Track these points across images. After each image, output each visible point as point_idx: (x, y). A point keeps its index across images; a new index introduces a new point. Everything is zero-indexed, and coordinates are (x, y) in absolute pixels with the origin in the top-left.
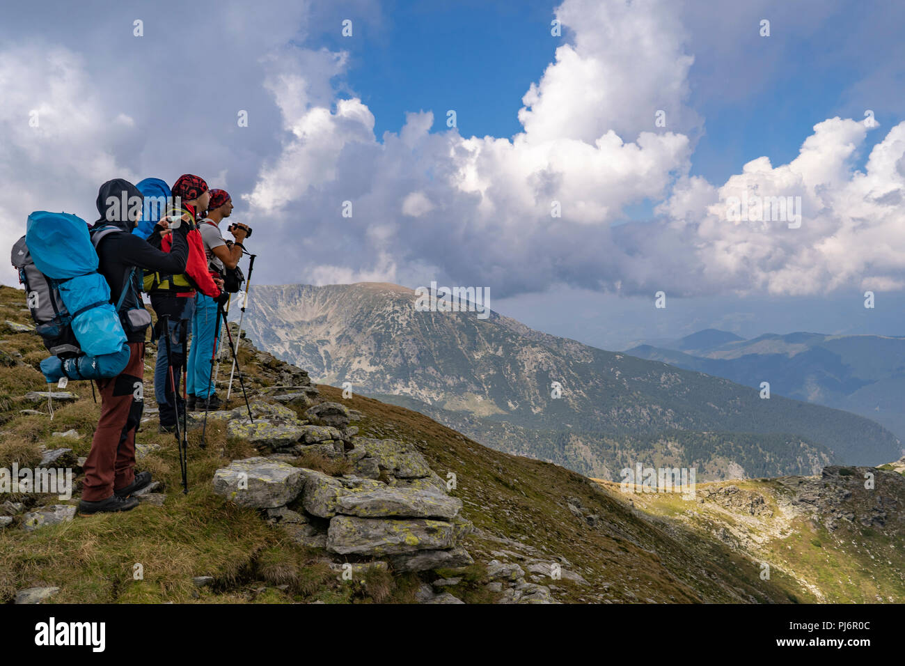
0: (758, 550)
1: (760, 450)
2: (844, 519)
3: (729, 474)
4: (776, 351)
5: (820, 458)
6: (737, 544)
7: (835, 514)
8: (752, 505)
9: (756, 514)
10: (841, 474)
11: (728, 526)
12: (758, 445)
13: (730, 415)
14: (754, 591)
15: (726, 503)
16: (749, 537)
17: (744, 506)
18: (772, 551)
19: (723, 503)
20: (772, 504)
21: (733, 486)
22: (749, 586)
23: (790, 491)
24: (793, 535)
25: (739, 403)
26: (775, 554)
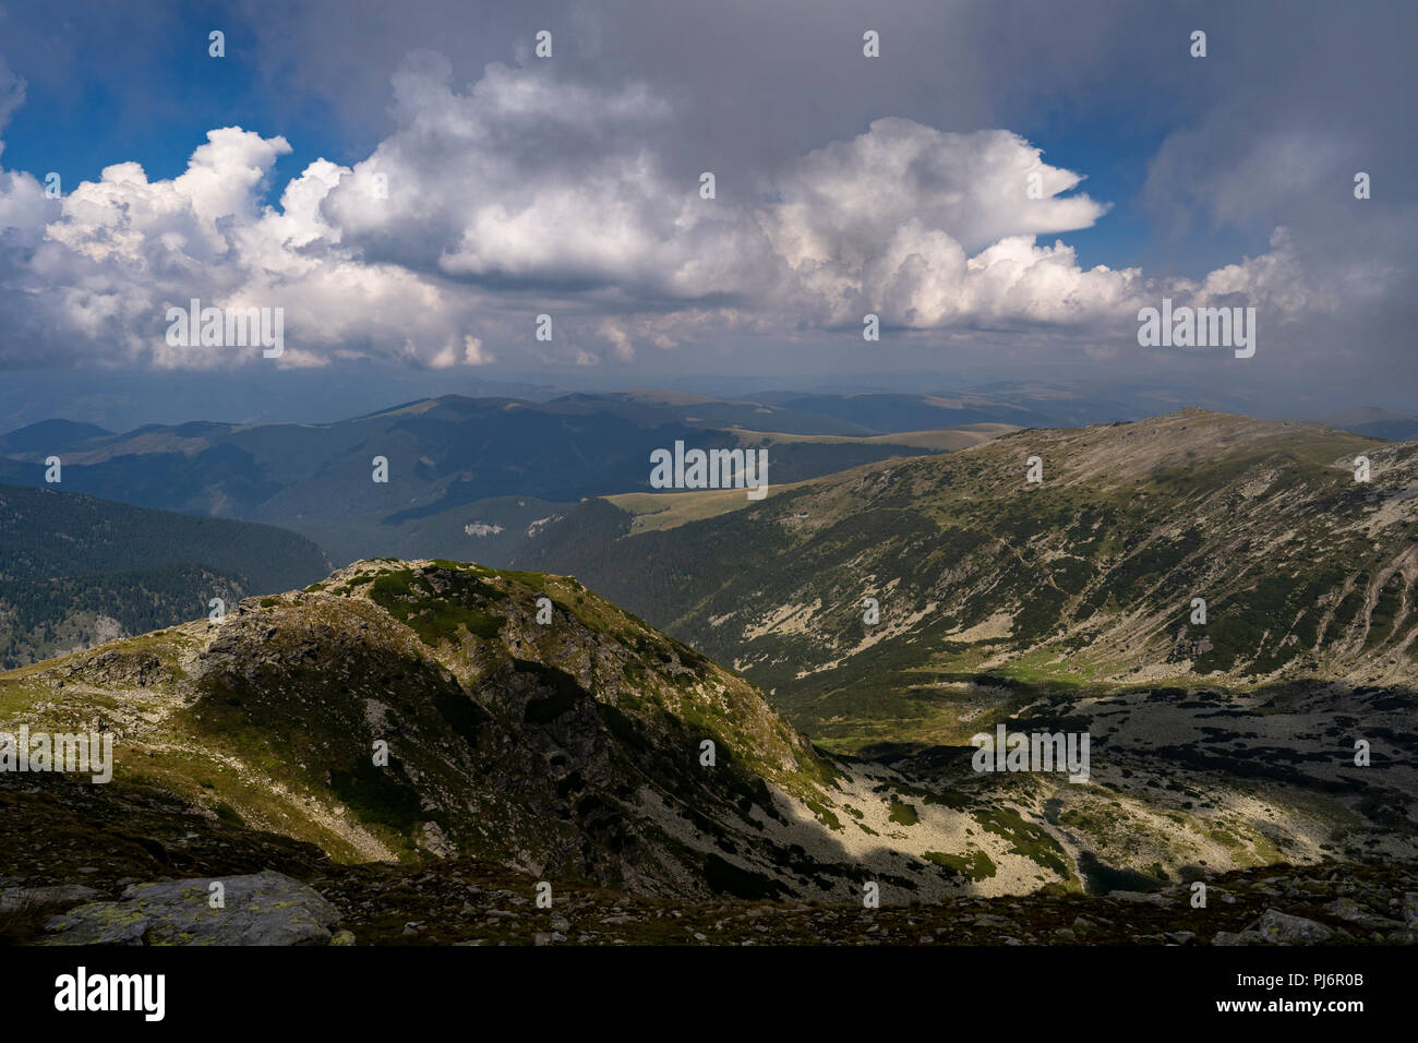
0: (153, 733)
1: (145, 591)
2: (269, 662)
3: (96, 634)
4: (162, 449)
5: (230, 589)
6: (121, 733)
7: (257, 658)
8: (142, 673)
9: (148, 684)
10: (263, 606)
11: (105, 711)
12: (141, 585)
13: (94, 547)
14: (152, 791)
15: (101, 679)
16: (139, 719)
17: (129, 677)
18: (174, 729)
19: (95, 680)
20: (171, 665)
21: (109, 652)
22: (144, 786)
23: (196, 641)
24: (202, 699)
25: (108, 529)
26: (179, 731)
